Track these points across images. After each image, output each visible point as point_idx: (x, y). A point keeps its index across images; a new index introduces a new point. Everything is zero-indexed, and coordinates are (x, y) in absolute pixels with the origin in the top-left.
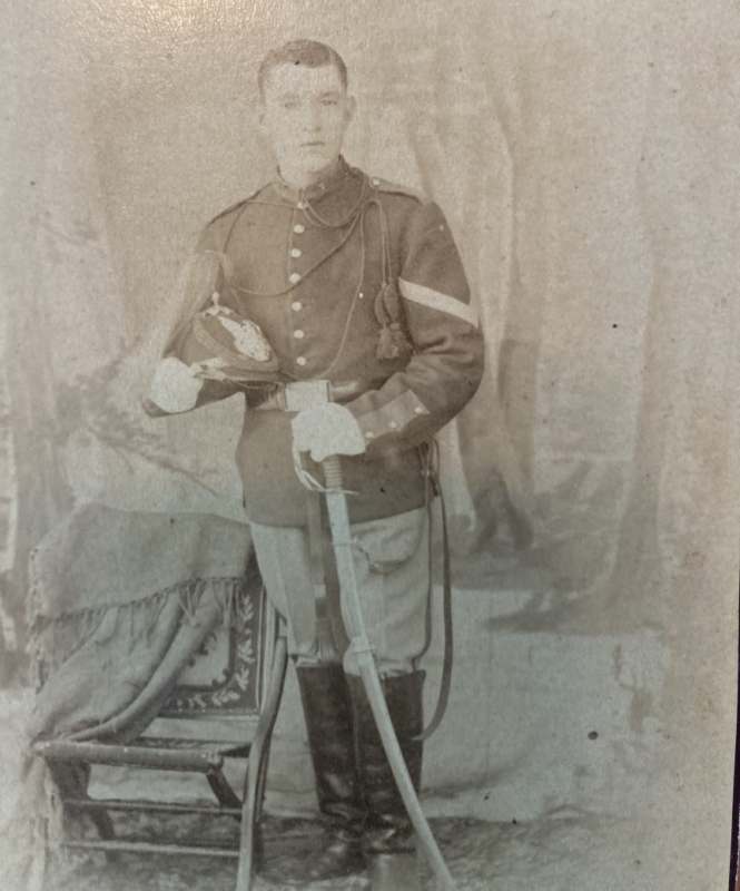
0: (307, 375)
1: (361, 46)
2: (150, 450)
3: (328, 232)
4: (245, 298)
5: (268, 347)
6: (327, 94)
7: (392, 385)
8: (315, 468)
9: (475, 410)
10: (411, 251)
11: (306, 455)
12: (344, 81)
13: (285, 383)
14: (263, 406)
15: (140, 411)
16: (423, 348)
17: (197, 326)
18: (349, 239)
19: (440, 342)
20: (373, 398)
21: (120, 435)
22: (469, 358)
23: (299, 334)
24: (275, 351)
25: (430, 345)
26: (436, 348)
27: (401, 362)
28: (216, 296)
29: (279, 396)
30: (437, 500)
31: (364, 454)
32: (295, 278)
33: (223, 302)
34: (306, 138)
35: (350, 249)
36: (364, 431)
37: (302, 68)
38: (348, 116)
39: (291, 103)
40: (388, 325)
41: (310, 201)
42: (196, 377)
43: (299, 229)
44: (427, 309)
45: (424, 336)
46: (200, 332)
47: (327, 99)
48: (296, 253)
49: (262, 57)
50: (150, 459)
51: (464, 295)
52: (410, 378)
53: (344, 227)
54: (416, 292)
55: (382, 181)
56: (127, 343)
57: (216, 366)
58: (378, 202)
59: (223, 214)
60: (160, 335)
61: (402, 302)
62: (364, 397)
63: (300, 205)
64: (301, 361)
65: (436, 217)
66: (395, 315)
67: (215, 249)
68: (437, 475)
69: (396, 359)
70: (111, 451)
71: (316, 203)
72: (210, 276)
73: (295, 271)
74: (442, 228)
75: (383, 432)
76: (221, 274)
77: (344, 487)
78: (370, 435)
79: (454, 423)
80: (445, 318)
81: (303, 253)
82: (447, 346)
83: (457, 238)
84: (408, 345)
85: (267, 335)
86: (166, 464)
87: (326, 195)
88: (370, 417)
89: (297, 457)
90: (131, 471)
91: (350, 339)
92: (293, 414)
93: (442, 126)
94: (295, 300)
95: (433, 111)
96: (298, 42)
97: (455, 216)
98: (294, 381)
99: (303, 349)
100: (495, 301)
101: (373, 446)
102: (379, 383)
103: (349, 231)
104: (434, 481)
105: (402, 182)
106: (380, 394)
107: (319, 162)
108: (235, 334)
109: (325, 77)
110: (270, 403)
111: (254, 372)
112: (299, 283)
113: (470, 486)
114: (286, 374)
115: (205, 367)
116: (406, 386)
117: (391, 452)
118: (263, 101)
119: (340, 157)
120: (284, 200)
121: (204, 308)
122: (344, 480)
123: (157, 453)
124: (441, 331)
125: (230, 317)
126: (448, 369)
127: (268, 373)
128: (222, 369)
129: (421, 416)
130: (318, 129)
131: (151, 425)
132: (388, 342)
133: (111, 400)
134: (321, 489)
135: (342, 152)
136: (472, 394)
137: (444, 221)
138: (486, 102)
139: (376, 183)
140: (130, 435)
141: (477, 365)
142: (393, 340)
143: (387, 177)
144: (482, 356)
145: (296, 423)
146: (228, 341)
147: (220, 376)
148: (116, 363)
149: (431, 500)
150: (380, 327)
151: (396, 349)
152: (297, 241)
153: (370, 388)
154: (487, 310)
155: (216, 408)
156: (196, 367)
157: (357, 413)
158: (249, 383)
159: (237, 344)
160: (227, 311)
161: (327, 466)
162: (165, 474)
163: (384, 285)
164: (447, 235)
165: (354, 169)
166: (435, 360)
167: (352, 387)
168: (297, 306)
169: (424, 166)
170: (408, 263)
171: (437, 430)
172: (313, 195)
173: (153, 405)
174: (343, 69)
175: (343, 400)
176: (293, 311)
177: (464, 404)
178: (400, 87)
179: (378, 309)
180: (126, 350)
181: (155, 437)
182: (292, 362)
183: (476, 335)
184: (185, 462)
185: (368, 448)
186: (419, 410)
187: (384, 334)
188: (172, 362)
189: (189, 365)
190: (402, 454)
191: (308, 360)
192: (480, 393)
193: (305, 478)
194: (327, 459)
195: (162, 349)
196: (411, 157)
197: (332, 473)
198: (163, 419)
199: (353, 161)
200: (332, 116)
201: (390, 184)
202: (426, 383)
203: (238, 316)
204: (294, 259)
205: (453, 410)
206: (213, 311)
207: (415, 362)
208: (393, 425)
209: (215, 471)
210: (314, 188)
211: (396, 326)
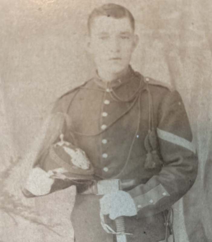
0: (109, 176)
1: (142, 9)
2: (26, 214)
3: (122, 104)
4: (77, 137)
5: (89, 162)
6: (124, 33)
7: (152, 182)
8: (111, 223)
9: (192, 194)
10: (164, 115)
11: (107, 217)
12: (133, 26)
13: (97, 181)
14: (86, 192)
15: (21, 195)
16: (168, 163)
17: (52, 152)
18: (132, 108)
19: (177, 160)
20: (142, 188)
21: (10, 206)
22: (191, 168)
23: (105, 156)
24: (92, 164)
25: (172, 162)
26: (175, 164)
27: (157, 170)
28: (62, 136)
29: (94, 187)
30: (171, 236)
31: (136, 216)
32: (104, 127)
33: (66, 139)
34: (112, 56)
35: (132, 113)
36: (137, 205)
37: (111, 19)
38: (134, 45)
39: (104, 36)
40: (151, 151)
41: (113, 88)
42: (50, 177)
43: (107, 102)
44: (171, 144)
45: (169, 157)
46: (53, 155)
47: (123, 36)
48: (105, 114)
49: (90, 12)
50: (26, 218)
51: (189, 137)
52: (161, 178)
53: (130, 102)
54: (165, 135)
55: (150, 79)
56: (15, 160)
57: (61, 172)
58: (148, 89)
59: (67, 94)
60: (32, 155)
61: (158, 140)
62: (138, 188)
63: (108, 90)
64: (106, 169)
65: (177, 97)
66: (154, 146)
67: (62, 111)
68: (172, 225)
69: (154, 169)
70: (6, 214)
71: (116, 89)
72: (59, 126)
73: (104, 123)
74: (180, 103)
75: (146, 205)
76: (65, 125)
77: (126, 231)
78: (139, 206)
79: (181, 200)
80: (179, 149)
81: (109, 114)
82: (180, 162)
83: (187, 109)
84: (161, 162)
85: (89, 156)
86: (34, 221)
87: (121, 86)
88: (140, 198)
89: (102, 218)
90: (16, 224)
91: (131, 158)
92: (101, 196)
93: (182, 52)
94: (104, 138)
95: (177, 44)
96: (109, 5)
97: (186, 98)
98: (102, 179)
99: (107, 163)
100: (204, 141)
101: (141, 212)
102: (145, 181)
103: (132, 104)
104: (170, 228)
105: (160, 80)
106: (146, 186)
107: (118, 68)
108: (72, 156)
109: (123, 24)
110: (89, 191)
111: (82, 175)
112: (106, 130)
113: (187, 230)
114: (98, 176)
115: (55, 173)
116: (159, 182)
117: (150, 214)
118: (90, 35)
119: (130, 66)
120: (100, 87)
121: (55, 142)
122: (126, 228)
123: (30, 216)
124: (178, 155)
125: (69, 147)
126: (180, 174)
127: (89, 175)
128: (64, 174)
129: (165, 197)
130: (118, 51)
131: (26, 202)
132: (150, 160)
133: (6, 189)
134: (114, 232)
135: (131, 63)
136: (191, 186)
137: (180, 100)
138: (205, 41)
139: (147, 80)
140: (15, 206)
141: (194, 172)
142: (153, 159)
143: (153, 77)
144: (197, 168)
145: (102, 201)
146: (68, 159)
147: (63, 177)
148: (8, 170)
149: (168, 236)
150: (147, 152)
151: (154, 164)
152: (106, 108)
153: (140, 183)
154: (200, 145)
155: (61, 193)
156: (50, 173)
157: (133, 196)
158: (79, 181)
159: (72, 161)
160: (68, 144)
161: (117, 222)
162: (34, 226)
163: (149, 131)
164: (182, 107)
165: (136, 72)
166: (174, 169)
167: (131, 183)
168: (105, 141)
169: (173, 72)
170: (162, 120)
171: (173, 204)
172: (114, 85)
173: (28, 192)
174: (132, 20)
175: (126, 189)
176: (102, 144)
177: (187, 191)
178: (162, 31)
179: (146, 143)
180: (14, 164)
181: (29, 208)
182: (101, 170)
183: (194, 157)
184: (44, 220)
185: (138, 213)
186: (165, 194)
187: (149, 156)
188: (38, 170)
189: (47, 171)
190: (155, 216)
191: (109, 169)
192: (194, 186)
193: (106, 227)
194: (117, 218)
195: (32, 164)
196: (166, 67)
197: (120, 225)
198: (33, 199)
199: (136, 68)
200: (126, 45)
201: (155, 81)
202: (168, 180)
203: (73, 146)
204: (104, 118)
205: (181, 194)
206: (60, 144)
207: (163, 171)
208: (151, 201)
209: (60, 224)
210: (115, 81)
211: (155, 152)
